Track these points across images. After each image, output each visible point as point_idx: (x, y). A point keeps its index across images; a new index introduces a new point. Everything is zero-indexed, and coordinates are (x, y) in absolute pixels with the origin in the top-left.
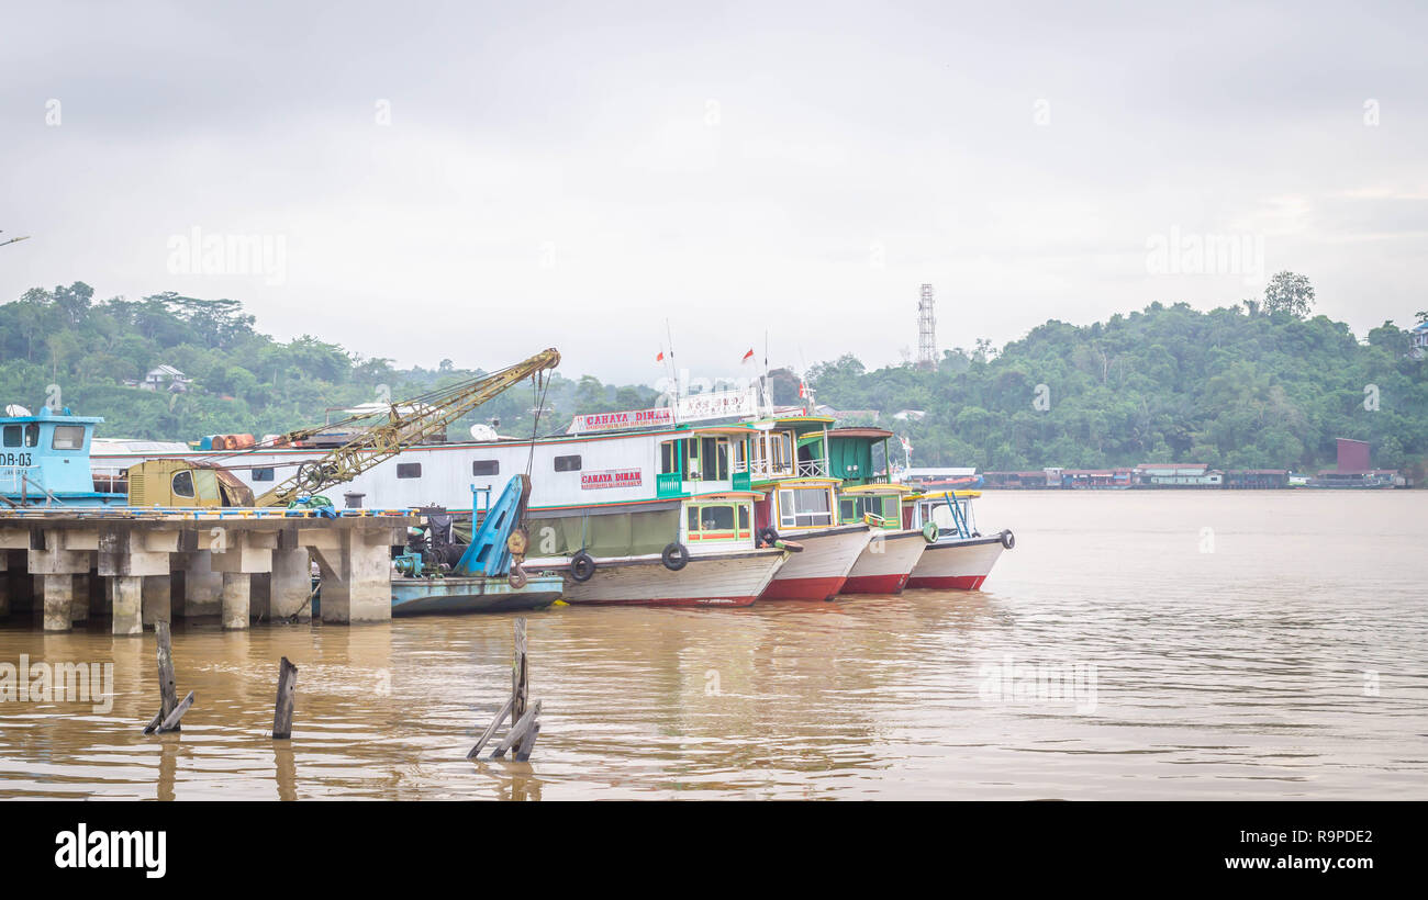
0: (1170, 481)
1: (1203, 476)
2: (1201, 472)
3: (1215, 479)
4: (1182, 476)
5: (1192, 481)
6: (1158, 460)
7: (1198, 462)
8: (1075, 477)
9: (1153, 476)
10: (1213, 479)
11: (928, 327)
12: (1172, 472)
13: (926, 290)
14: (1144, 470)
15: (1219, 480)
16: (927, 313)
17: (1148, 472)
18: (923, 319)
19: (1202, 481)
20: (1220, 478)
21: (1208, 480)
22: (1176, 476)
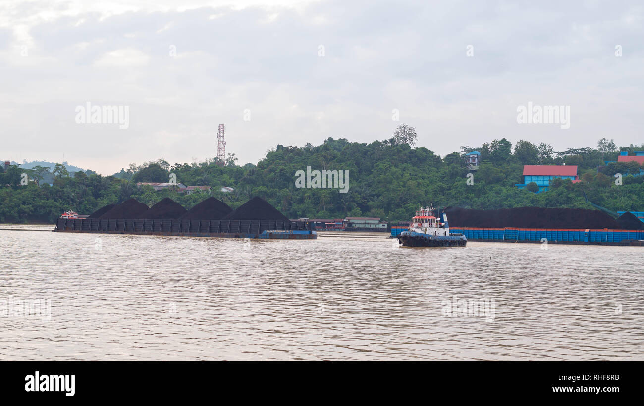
0: (362, 226)
1: (378, 224)
2: (377, 222)
3: (384, 226)
4: (368, 224)
5: (372, 226)
6: (355, 215)
7: (375, 217)
8: (315, 223)
9: (354, 223)
10: (383, 226)
11: (222, 146)
12: (363, 222)
13: (221, 128)
14: (349, 220)
15: (386, 227)
16: (222, 139)
17: (351, 221)
18: (219, 142)
19: (378, 226)
20: (386, 225)
21: (381, 226)
22: (365, 223)
